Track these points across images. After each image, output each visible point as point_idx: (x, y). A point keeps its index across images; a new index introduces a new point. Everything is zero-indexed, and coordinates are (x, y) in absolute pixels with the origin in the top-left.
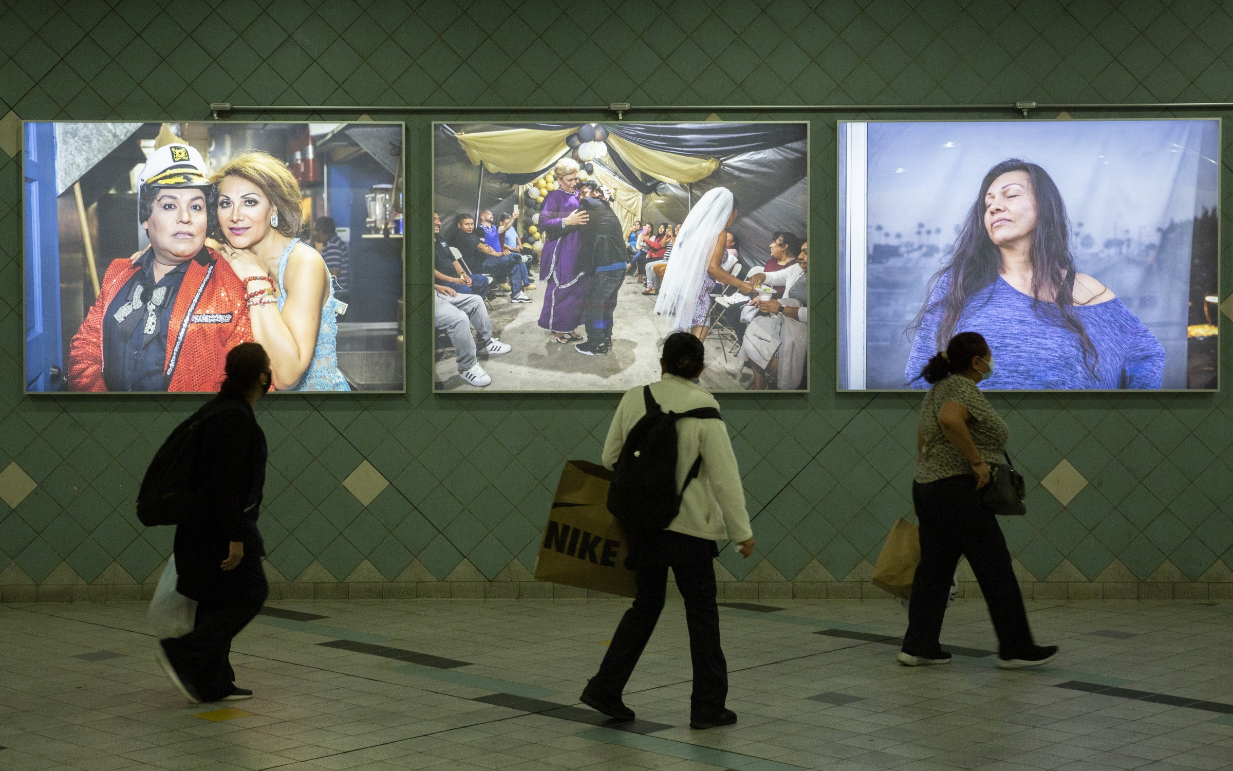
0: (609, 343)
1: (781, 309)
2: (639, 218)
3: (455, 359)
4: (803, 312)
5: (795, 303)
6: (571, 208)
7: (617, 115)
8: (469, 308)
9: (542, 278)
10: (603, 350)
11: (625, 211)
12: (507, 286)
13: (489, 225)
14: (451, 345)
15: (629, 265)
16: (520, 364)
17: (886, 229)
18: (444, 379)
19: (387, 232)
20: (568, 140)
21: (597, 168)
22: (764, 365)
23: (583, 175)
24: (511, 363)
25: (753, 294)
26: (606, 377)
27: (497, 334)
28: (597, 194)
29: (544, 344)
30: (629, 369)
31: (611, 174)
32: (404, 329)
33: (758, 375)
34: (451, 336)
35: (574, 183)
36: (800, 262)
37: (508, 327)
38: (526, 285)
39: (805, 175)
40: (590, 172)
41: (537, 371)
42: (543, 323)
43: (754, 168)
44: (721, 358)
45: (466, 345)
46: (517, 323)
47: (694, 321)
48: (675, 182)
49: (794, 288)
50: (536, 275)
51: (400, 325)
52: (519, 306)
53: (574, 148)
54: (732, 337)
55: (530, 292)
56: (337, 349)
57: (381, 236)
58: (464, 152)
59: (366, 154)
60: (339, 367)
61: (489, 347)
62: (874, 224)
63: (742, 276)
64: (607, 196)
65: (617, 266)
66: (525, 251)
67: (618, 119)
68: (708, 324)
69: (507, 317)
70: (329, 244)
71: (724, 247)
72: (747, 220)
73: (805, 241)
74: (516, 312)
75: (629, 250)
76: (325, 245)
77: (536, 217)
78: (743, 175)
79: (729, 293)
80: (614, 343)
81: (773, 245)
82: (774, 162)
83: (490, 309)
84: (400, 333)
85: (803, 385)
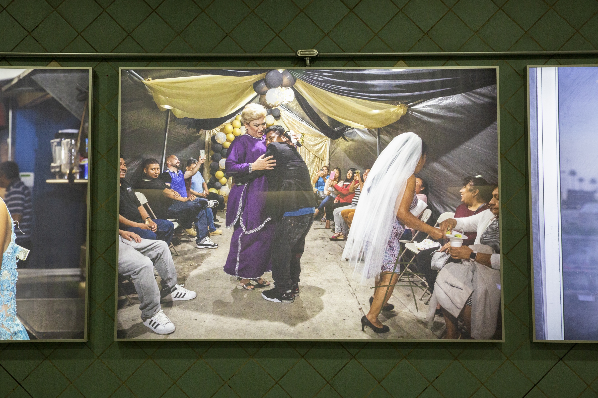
0: (296, 289)
1: (473, 255)
2: (326, 163)
3: (138, 306)
4: (496, 259)
5: (487, 249)
6: (258, 153)
7: (305, 61)
8: (154, 254)
9: (228, 223)
10: (290, 297)
11: (312, 156)
12: (192, 231)
13: (175, 170)
14: (134, 292)
15: (316, 211)
16: (205, 311)
17: (580, 174)
18: (126, 326)
19: (71, 177)
20: (256, 86)
21: (284, 113)
22: (456, 313)
23: (270, 120)
24: (196, 310)
25: (443, 240)
26: (293, 325)
27: (182, 280)
28: (284, 140)
29: (229, 291)
30: (317, 317)
31: (298, 120)
32: (86, 275)
33: (450, 324)
34: (135, 282)
35: (261, 128)
36: (491, 207)
37: (193, 273)
38: (212, 230)
39: (495, 120)
40: (277, 117)
41: (222, 318)
42: (229, 269)
43: (442, 113)
44: (411, 306)
45: (149, 291)
46: (202, 269)
47: (383, 268)
48: (362, 127)
49: (485, 235)
50: (221, 220)
51: (83, 272)
52: (205, 252)
53: (262, 94)
54: (423, 284)
55: (216, 237)
56: (18, 296)
57: (65, 180)
58: (151, 98)
59: (53, 99)
60: (18, 315)
61: (174, 294)
62: (567, 169)
63: (432, 221)
64: (294, 141)
65: (304, 211)
66: (212, 196)
67: (305, 65)
68: (397, 270)
69: (193, 263)
70: (12, 189)
71: (413, 193)
72: (436, 165)
73: (496, 186)
74: (201, 258)
75: (317, 195)
76: (8, 190)
77: (223, 162)
78: (432, 120)
79: (420, 239)
80: (302, 290)
81: (463, 190)
82: (461, 106)
83: (175, 255)
84: (82, 279)
85: (498, 335)
